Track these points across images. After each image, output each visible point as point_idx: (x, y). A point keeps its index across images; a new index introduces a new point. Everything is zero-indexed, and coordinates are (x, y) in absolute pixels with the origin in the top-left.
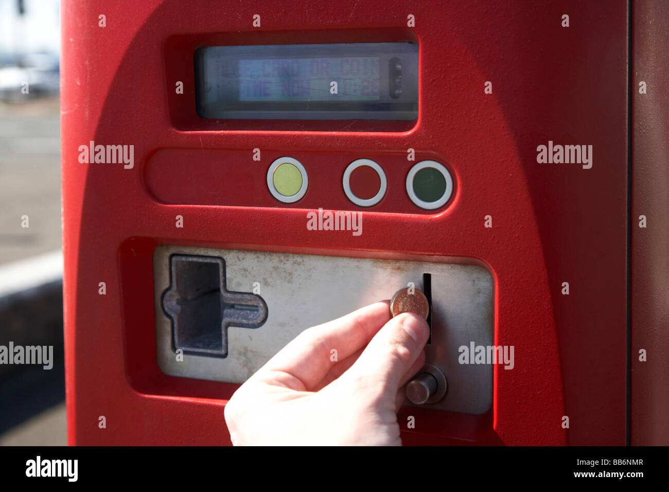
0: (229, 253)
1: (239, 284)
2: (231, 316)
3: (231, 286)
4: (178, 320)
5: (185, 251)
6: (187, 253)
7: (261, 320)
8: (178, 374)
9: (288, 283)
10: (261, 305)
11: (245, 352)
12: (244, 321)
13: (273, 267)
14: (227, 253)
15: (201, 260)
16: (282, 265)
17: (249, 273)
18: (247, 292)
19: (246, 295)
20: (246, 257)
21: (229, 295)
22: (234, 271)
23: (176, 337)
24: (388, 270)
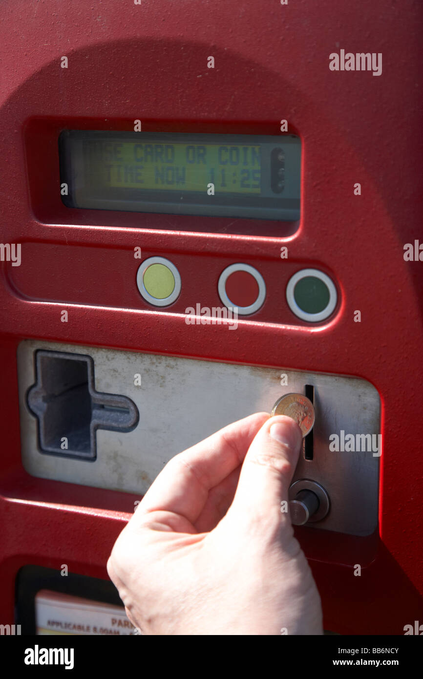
0: (97, 352)
1: (108, 385)
2: (99, 418)
3: (101, 386)
4: (45, 419)
5: (51, 347)
6: (53, 350)
7: (132, 424)
8: (44, 476)
9: (161, 386)
10: (132, 408)
11: (115, 456)
12: (114, 424)
13: (145, 370)
14: (95, 352)
15: (68, 357)
16: (154, 368)
17: (119, 374)
18: (116, 393)
19: (115, 397)
20: (116, 356)
21: (97, 396)
22: (103, 371)
23: (42, 437)
24: (268, 379)
